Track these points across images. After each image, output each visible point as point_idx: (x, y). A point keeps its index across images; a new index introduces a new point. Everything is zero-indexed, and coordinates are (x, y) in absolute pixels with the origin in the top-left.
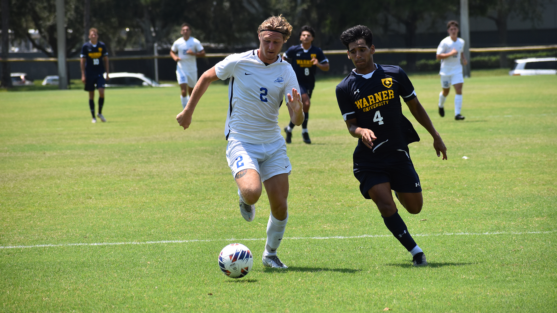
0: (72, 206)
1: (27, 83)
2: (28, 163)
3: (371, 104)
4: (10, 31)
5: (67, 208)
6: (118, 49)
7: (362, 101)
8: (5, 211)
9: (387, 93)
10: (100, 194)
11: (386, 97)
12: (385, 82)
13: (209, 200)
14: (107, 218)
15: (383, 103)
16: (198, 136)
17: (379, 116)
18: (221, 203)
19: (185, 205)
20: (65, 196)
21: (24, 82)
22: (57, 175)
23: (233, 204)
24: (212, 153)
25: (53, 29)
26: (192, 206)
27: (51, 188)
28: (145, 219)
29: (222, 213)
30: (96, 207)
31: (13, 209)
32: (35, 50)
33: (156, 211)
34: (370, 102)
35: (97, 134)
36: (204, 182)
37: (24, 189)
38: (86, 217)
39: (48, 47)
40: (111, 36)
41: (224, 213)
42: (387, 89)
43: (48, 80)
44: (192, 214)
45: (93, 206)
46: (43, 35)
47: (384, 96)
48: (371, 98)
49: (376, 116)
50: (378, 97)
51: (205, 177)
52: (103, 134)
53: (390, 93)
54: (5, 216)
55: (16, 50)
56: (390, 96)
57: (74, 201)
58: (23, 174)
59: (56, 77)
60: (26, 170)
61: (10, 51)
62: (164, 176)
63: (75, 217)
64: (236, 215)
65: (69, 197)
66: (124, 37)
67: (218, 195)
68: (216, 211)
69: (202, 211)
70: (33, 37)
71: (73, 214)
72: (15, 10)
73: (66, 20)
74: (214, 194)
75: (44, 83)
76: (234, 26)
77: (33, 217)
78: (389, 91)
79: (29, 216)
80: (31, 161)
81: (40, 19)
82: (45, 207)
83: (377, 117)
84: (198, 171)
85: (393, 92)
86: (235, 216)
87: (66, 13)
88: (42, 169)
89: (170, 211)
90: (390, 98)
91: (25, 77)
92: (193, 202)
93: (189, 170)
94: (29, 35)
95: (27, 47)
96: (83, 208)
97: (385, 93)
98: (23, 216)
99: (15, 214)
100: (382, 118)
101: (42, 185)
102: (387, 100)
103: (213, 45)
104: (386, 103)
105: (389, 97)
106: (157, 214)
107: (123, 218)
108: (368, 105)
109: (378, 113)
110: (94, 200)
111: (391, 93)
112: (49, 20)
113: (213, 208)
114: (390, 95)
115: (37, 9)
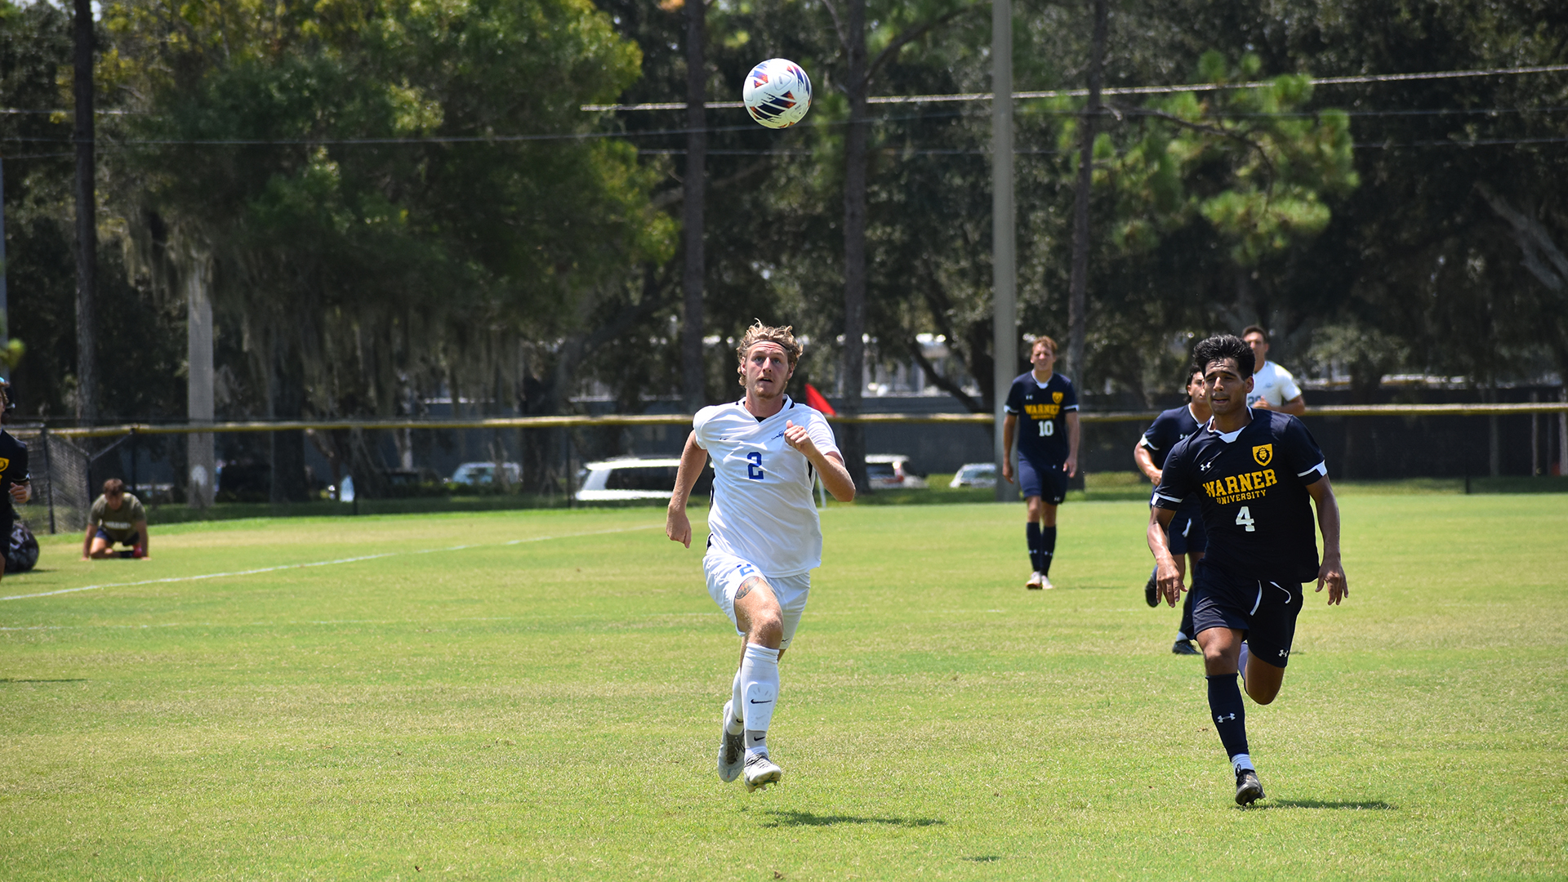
0: (1031, 829)
1: (910, 481)
2: (911, 705)
3: (1230, 491)
4: (866, 338)
5: (1017, 832)
6: (1161, 389)
7: (1215, 486)
8: (849, 837)
9: (1261, 475)
10: (1108, 797)
11: (1259, 483)
12: (1258, 453)
13: (1419, 820)
14: (1127, 864)
15: (1255, 495)
16: (1386, 637)
17: (1248, 516)
18: (1454, 831)
19: (1351, 833)
20: (1012, 800)
21: (901, 479)
22: (989, 740)
23: (1489, 834)
24: (1428, 686)
25: (982, 333)
26: (1371, 838)
27: (972, 775)
28: (1236, 870)
29: (1456, 858)
30: (1097, 832)
31: (870, 832)
32: (933, 392)
33: (1265, 848)
34: (1230, 489)
35: (1100, 627)
36: (1405, 769)
37: (899, 777)
38: (1068, 859)
39: (968, 385)
40: (1142, 352)
41: (1462, 858)
42: (1262, 469)
43: (965, 475)
44: (1371, 861)
45: (1089, 828)
46: (954, 346)
47: (1256, 481)
48: (1232, 482)
49: (1240, 515)
50: (1245, 480)
51: (1408, 754)
52: (1118, 627)
53: (1266, 475)
54: (848, 850)
55: (881, 390)
56: (1268, 481)
57: (1037, 815)
58: (897, 736)
59: (988, 467)
60: (906, 724)
61: (865, 394)
62: (1288, 748)
63: (1040, 860)
64: (1497, 865)
65: (1025, 802)
66: (1181, 354)
67: (1444, 807)
68: (1439, 853)
69: (1398, 852)
70: (928, 355)
71: (1035, 850)
72: (881, 279)
73: (1022, 306)
74: (1435, 804)
75: (956, 482)
76: (1496, 326)
77: (925, 855)
78: (1266, 472)
79: (912, 853)
80: (919, 699)
81: (948, 304)
82: (956, 827)
83: (1243, 518)
84: (1388, 736)
85: (1273, 473)
86: (1494, 868)
87: (1020, 288)
88: (948, 723)
89: (1307, 848)
90: (1269, 484)
91: (905, 466)
92: (1373, 825)
93: (1362, 734)
94: (917, 348)
95: (912, 383)
96: (1062, 833)
97: (1258, 477)
98: (896, 852)
99: (874, 847)
100: (1252, 521)
101: (949, 767)
102: (1262, 489)
103: (1432, 380)
104: (1260, 494)
105: (1265, 483)
106: (1268, 857)
107: (1173, 866)
108: (1224, 493)
109: (1245, 510)
110: (1093, 811)
111: (1270, 474)
112: (973, 309)
113: (1429, 844)
114: (1268, 478)
115: (943, 278)
